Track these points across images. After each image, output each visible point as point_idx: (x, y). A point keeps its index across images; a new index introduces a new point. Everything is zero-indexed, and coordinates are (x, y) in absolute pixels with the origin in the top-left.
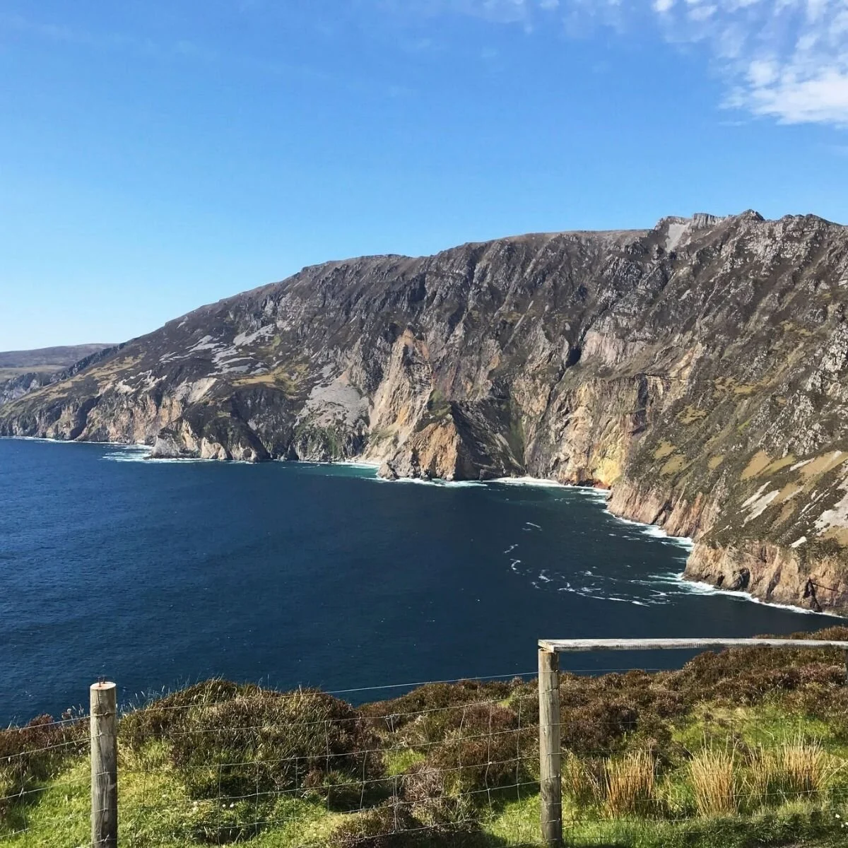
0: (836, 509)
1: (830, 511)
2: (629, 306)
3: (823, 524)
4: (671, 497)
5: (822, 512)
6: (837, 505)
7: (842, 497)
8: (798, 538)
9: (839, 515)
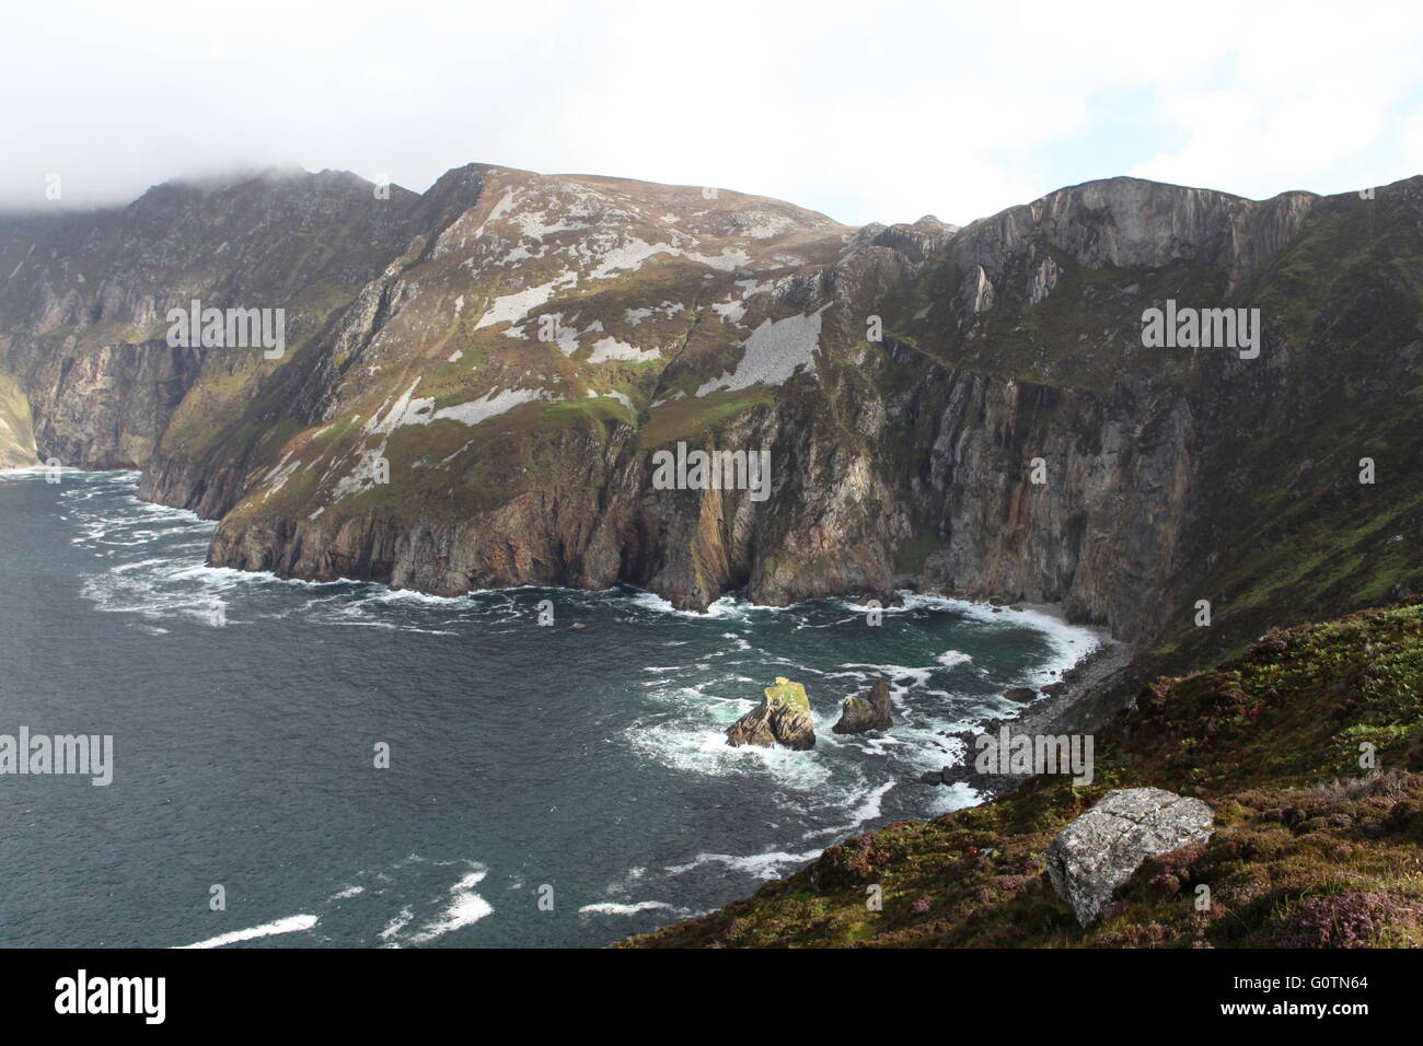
0: (352, 475)
1: (347, 478)
2: (158, 257)
3: (340, 491)
4: (204, 476)
5: (339, 479)
6: (354, 470)
7: (358, 463)
8: (318, 508)
9: (355, 481)
